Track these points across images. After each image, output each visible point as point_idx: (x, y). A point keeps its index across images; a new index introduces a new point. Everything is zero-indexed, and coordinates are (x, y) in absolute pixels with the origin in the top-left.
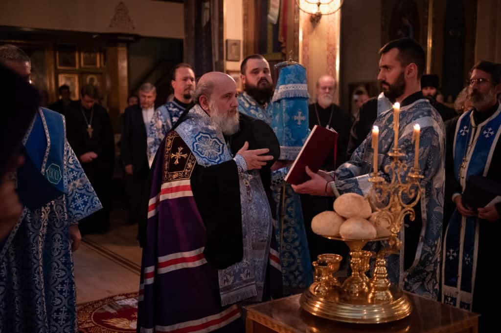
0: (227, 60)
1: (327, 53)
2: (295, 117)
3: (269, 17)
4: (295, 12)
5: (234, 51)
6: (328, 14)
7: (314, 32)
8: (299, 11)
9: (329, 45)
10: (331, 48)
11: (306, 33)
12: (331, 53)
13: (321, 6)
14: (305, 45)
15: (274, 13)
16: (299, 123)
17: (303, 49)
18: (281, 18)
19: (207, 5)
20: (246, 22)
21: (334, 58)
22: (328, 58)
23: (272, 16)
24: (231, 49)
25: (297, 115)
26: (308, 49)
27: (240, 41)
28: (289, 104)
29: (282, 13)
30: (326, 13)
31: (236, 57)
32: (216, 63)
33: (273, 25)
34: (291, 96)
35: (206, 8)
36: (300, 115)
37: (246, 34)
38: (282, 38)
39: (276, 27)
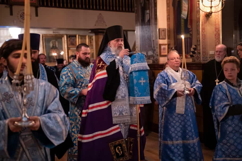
0: (159, 39)
1: (215, 33)
2: (140, 81)
3: (182, 15)
4: (197, 12)
5: (163, 34)
6: (215, 12)
7: (208, 22)
8: (199, 12)
9: (216, 29)
10: (217, 30)
11: (203, 23)
12: (217, 32)
13: (212, 8)
14: (203, 29)
15: (184, 14)
16: (142, 84)
17: (202, 31)
18: (189, 16)
19: (148, 11)
20: (168, 19)
21: (219, 35)
22: (215, 35)
23: (184, 15)
24: (162, 33)
25: (141, 80)
26: (205, 31)
27: (166, 29)
28: (136, 74)
29: (189, 13)
30: (214, 12)
31: (164, 37)
32: (153, 41)
33: (185, 20)
34: (137, 70)
35: (148, 13)
36: (142, 80)
37: (168, 25)
38: (190, 26)
39: (186, 21)
